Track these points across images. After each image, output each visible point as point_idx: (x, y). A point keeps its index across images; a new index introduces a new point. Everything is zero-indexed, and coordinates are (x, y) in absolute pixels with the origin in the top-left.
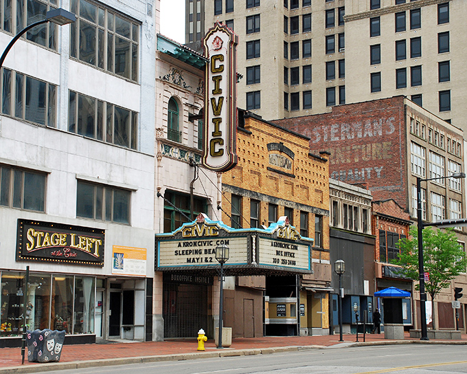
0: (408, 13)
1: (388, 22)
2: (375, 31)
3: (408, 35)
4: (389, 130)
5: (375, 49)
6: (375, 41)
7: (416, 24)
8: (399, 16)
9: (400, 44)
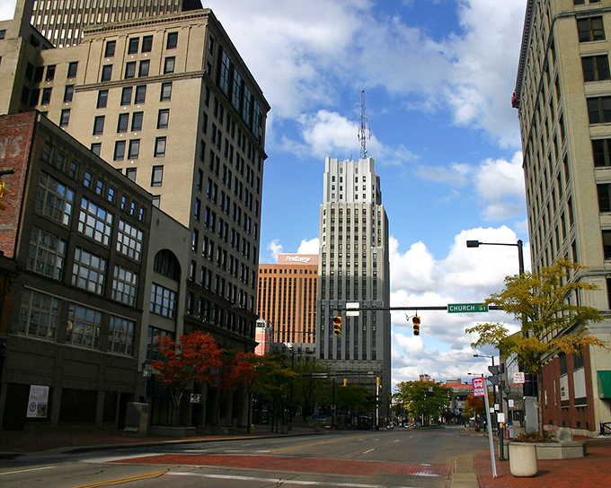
0: (135, 88)
1: (115, 95)
2: (102, 103)
3: (131, 109)
4: (13, 152)
5: (99, 121)
6: (101, 112)
7: (140, 99)
8: (126, 91)
9: (123, 116)
